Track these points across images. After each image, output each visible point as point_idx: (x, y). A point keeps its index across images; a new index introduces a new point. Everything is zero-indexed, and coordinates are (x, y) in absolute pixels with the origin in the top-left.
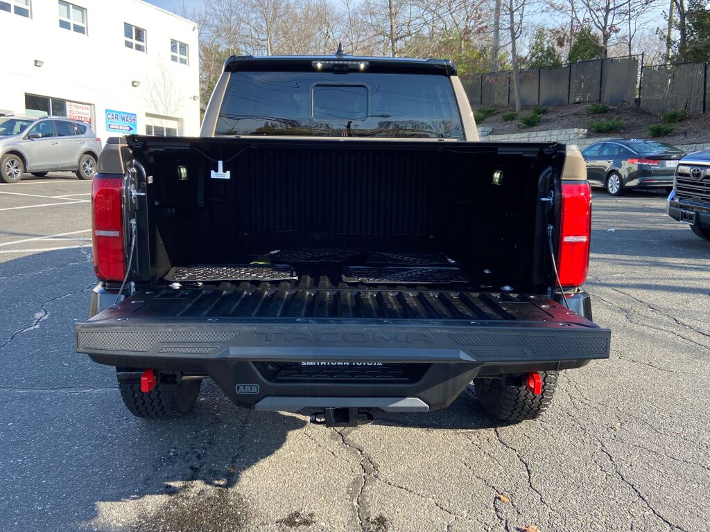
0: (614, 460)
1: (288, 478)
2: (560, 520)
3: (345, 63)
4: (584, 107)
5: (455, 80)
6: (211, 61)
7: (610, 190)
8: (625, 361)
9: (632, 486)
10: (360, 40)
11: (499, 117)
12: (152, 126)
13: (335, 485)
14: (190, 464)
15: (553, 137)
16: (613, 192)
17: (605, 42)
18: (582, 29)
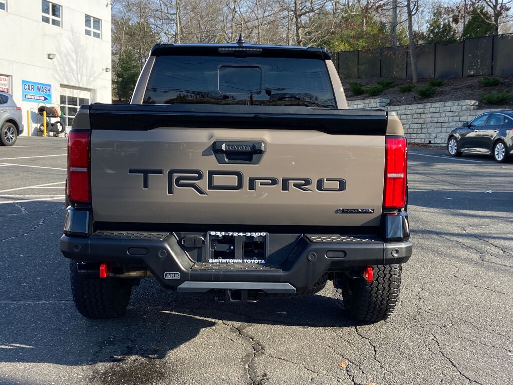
0: (440, 345)
1: (198, 353)
2: (392, 376)
3: (244, 49)
4: (477, 80)
5: (330, 63)
6: (122, 34)
7: (497, 157)
8: (468, 286)
9: (449, 359)
10: (267, 14)
11: (397, 89)
12: (65, 97)
13: (232, 357)
14: (126, 345)
15: (446, 108)
16: (499, 159)
17: (496, 20)
18: (474, 7)
